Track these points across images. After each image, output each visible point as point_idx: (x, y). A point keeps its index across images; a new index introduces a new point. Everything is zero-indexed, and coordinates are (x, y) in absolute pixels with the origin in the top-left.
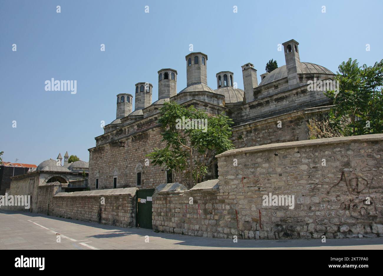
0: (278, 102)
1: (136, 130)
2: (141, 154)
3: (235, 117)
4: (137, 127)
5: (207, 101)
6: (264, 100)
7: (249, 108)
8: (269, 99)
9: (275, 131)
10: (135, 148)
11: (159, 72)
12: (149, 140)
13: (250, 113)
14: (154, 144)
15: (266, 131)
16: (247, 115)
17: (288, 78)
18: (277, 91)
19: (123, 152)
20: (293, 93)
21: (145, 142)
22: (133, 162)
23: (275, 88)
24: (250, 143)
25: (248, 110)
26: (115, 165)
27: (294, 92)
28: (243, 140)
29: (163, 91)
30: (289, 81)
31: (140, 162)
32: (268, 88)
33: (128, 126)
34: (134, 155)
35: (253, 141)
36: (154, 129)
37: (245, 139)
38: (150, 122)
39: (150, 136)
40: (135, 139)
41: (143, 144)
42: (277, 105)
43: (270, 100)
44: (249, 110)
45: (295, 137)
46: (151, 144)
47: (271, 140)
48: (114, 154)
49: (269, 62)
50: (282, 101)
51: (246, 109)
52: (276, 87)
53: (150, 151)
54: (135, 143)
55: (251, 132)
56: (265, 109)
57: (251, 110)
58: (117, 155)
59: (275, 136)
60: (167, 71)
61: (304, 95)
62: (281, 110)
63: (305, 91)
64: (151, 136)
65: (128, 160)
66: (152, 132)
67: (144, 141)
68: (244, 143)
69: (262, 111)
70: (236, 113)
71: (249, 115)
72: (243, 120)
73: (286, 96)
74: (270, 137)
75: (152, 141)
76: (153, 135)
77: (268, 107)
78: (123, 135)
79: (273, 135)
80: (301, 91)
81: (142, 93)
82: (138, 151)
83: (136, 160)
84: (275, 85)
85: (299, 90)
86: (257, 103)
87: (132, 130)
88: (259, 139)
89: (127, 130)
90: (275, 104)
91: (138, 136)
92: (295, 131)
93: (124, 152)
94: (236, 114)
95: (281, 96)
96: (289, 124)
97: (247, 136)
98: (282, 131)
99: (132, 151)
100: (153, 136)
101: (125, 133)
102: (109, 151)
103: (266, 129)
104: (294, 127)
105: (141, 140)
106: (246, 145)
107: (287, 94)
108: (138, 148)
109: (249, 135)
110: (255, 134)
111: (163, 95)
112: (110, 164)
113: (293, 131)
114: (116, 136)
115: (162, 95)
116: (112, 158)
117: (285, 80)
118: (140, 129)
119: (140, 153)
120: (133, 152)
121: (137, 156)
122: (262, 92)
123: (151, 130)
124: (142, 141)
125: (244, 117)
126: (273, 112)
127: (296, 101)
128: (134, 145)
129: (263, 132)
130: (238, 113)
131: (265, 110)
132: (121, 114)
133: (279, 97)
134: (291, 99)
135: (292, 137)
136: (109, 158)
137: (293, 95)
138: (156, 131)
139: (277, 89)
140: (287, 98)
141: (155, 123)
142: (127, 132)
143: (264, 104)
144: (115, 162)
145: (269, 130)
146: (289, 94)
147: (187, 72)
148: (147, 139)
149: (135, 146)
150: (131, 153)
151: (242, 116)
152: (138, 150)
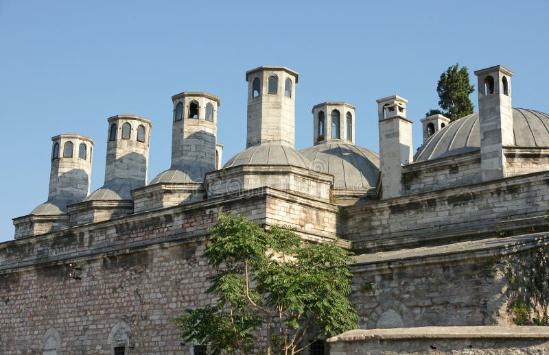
0: (454, 206)
1: (112, 240)
2: (128, 302)
3: (356, 227)
4: (117, 232)
5: (293, 188)
6: (425, 198)
7: (389, 211)
8: (436, 196)
9: (441, 284)
10: (111, 285)
11: (174, 98)
12: (151, 271)
13: (392, 223)
14: (163, 281)
15: (423, 279)
16: (385, 227)
17: (482, 152)
18: (455, 180)
19: (76, 292)
20: (489, 190)
21: (140, 273)
22: (104, 318)
23: (450, 171)
24: (389, 302)
25: (386, 214)
26: (51, 322)
27: (493, 187)
28: (374, 293)
29: (185, 148)
30: (482, 161)
31: (124, 320)
32: (436, 170)
33: (92, 228)
34: (107, 302)
35: (394, 298)
36: (166, 245)
37: (377, 293)
38: (153, 224)
39: (152, 260)
40: (112, 263)
41: (133, 277)
42: (452, 212)
43: (438, 198)
44: (388, 216)
45: (480, 300)
46: (154, 280)
47: (432, 301)
48: (48, 294)
49: (449, 71)
50: (464, 204)
51: (381, 211)
52: (454, 169)
53: (153, 296)
54: (112, 273)
55: (391, 278)
56: (426, 218)
57: (393, 216)
58: (59, 297)
59: (440, 292)
60: (196, 98)
61: (514, 198)
62: (461, 224)
63: (515, 189)
64: (155, 260)
65: (89, 313)
66: (159, 251)
67: (136, 271)
68: (374, 300)
69: (419, 222)
70: (358, 218)
71: (389, 227)
72: (374, 236)
73: (473, 193)
74: (431, 295)
75: (158, 271)
76: (162, 259)
77: (432, 214)
78: (74, 248)
79: (437, 291)
80: (508, 187)
81: (125, 142)
82: (119, 293)
83: (113, 316)
84: (450, 166)
85: (504, 185)
86: (407, 201)
87: (100, 238)
88: (407, 296)
89: (87, 236)
90: (449, 210)
91: (121, 257)
92: (480, 286)
93: (80, 292)
94: (359, 222)
95: (462, 193)
96: (469, 272)
97: (383, 286)
98: (455, 283)
99: (102, 292)
100: (161, 262)
101: (81, 244)
102: (35, 286)
103: (422, 277)
104: (479, 279)
105: (128, 267)
106: (379, 304)
107: (476, 190)
108: (120, 286)
109: (386, 283)
110: (399, 284)
111: (184, 158)
112: (35, 318)
113: (477, 287)
114: (53, 248)
115: (181, 158)
116: (43, 306)
117: (475, 156)
118: (124, 237)
119: (125, 297)
120: (105, 294)
121: (116, 305)
122: (422, 176)
123: (157, 246)
124: (131, 271)
125: (376, 229)
126: (442, 227)
127: (495, 207)
128: (109, 278)
129: (417, 281)
130: (364, 220)
131: (424, 221)
132: (62, 187)
133: (458, 195)
134: (484, 203)
135: (473, 299)
136: (34, 305)
137: (490, 194)
138: (170, 249)
139: (455, 173)
140: (474, 199)
141: (166, 229)
142: (88, 240)
143: (424, 207)
144: (51, 315)
145: (430, 278)
146: (481, 192)
147: (248, 112)
148: (146, 266)
149: (110, 281)
150: (100, 297)
151: (371, 228)
152: (119, 290)
